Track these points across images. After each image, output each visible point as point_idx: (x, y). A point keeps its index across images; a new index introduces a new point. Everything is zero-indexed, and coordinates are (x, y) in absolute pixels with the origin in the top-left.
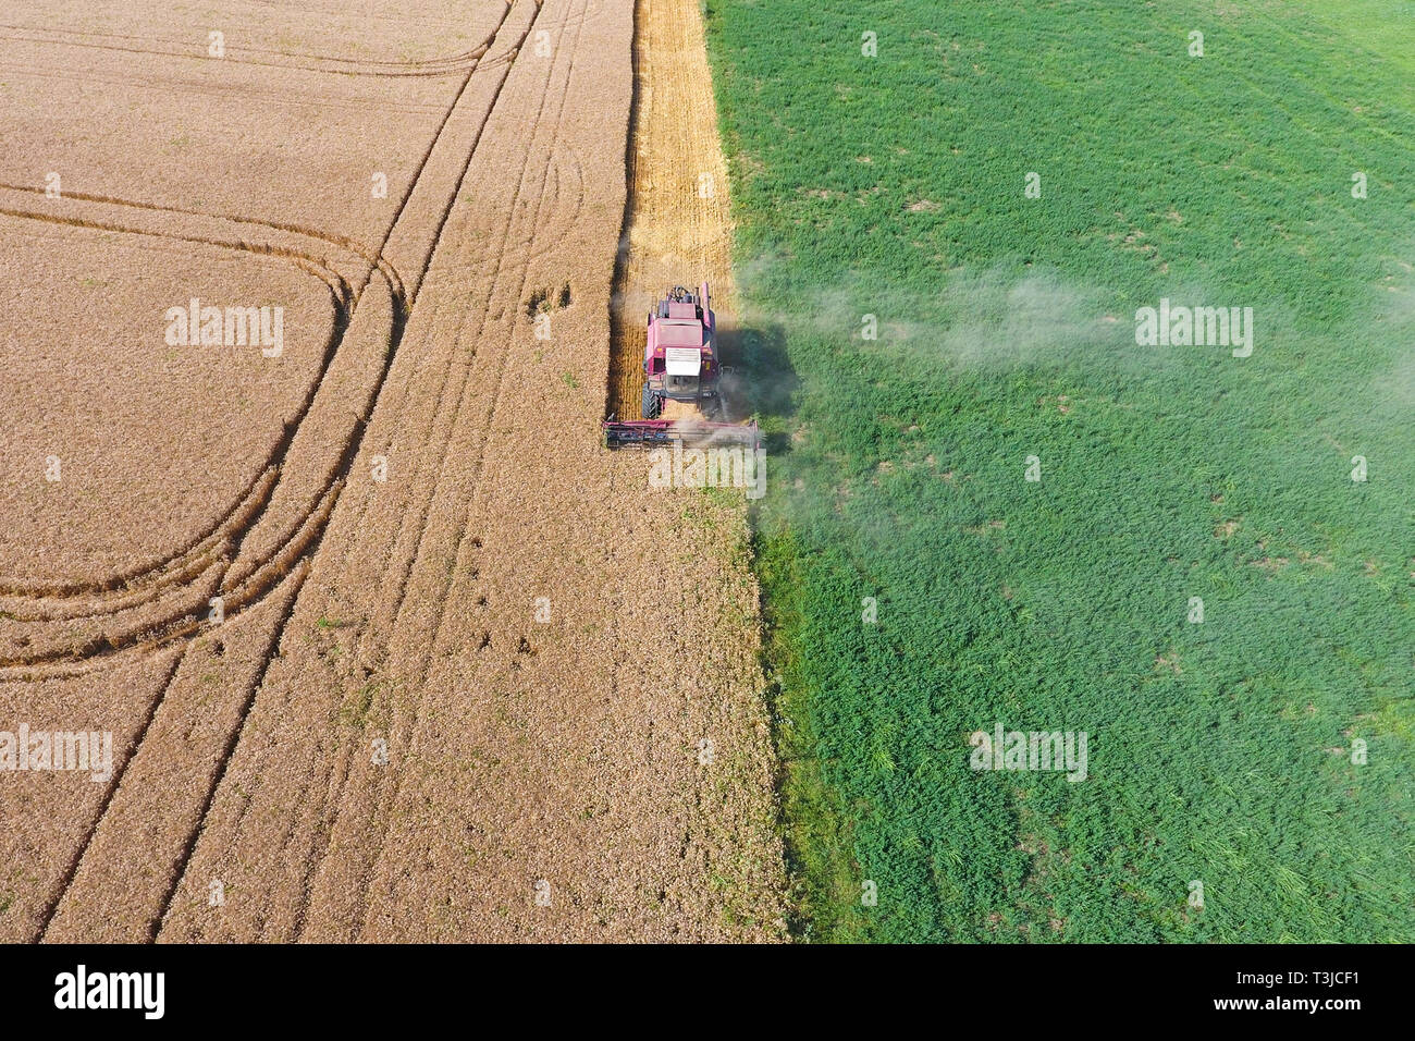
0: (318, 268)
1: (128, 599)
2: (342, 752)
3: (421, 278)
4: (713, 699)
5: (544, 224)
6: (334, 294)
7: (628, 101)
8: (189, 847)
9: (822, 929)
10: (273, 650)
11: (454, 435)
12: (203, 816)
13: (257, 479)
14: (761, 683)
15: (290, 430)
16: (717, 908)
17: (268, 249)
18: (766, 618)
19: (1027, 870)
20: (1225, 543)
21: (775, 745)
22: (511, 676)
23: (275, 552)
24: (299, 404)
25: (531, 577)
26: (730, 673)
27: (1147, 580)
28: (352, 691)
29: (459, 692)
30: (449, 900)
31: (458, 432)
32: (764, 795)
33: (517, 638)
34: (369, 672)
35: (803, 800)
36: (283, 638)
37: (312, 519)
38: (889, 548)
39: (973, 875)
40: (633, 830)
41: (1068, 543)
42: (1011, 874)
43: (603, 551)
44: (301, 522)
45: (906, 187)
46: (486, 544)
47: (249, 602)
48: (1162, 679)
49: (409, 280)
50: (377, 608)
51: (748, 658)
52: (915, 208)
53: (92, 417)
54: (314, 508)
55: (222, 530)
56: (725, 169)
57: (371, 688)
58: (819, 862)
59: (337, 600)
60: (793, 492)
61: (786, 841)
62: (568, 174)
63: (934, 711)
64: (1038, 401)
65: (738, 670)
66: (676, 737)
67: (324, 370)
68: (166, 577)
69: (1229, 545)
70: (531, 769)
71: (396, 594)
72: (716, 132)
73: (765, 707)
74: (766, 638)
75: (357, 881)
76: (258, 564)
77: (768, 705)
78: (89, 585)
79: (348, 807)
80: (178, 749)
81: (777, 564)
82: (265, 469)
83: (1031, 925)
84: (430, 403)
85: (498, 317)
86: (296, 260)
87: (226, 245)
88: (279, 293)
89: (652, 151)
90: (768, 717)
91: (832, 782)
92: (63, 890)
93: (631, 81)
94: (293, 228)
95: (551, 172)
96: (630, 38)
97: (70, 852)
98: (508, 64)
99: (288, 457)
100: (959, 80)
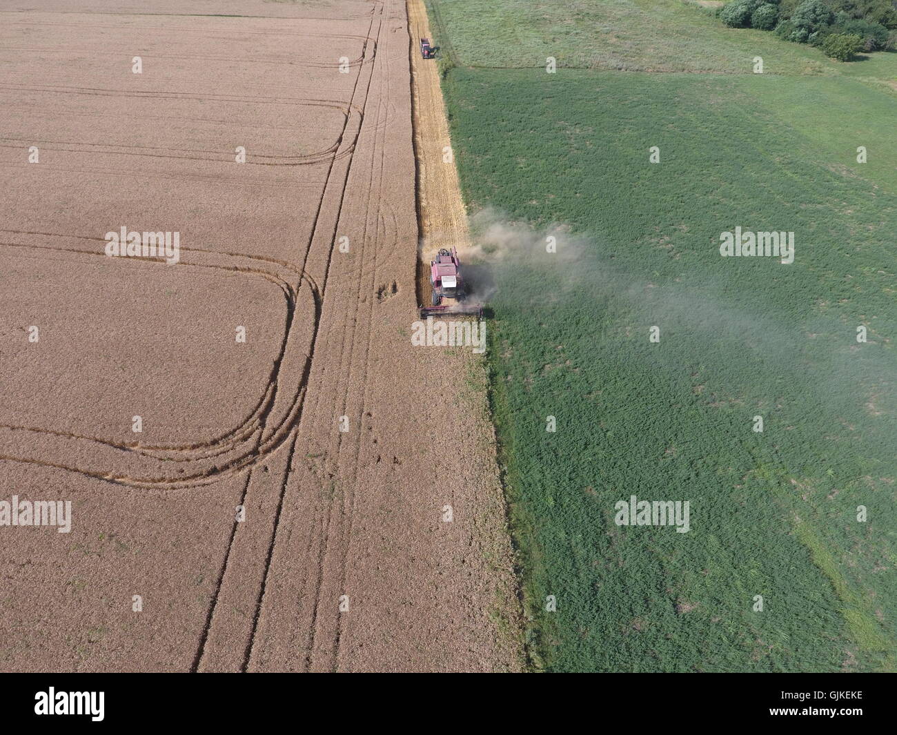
0: (275, 279)
1: (222, 449)
2: (326, 511)
3: (325, 281)
4: (478, 480)
5: (380, 249)
6: (285, 293)
7: (413, 174)
8: (270, 553)
10: (289, 469)
11: (352, 363)
12: (273, 541)
13: (267, 389)
14: (498, 471)
15: (277, 364)
16: (486, 565)
17: (249, 270)
18: (499, 444)
19: (610, 542)
20: (697, 396)
21: (505, 497)
22: (392, 474)
23: (282, 424)
24: (279, 351)
25: (395, 429)
26: (484, 468)
28: (326, 484)
29: (371, 482)
30: (379, 568)
31: (353, 361)
32: (502, 518)
33: (392, 457)
34: (331, 476)
35: (518, 520)
36: (293, 463)
37: (295, 407)
38: (550, 406)
39: (588, 546)
42: (603, 544)
43: (425, 415)
44: (291, 409)
45: (554, 218)
46: (374, 415)
47: (274, 446)
48: (667, 459)
49: (319, 283)
50: (330, 446)
51: (492, 460)
52: (559, 229)
53: (185, 362)
54: (295, 402)
55: (256, 415)
56: (465, 212)
57: (333, 483)
58: (525, 544)
59: (312, 444)
60: (507, 382)
61: (512, 537)
62: (389, 220)
63: (570, 479)
64: (617, 330)
65: (488, 466)
66: (463, 496)
67: (287, 333)
68: (236, 438)
69: (699, 397)
70: (405, 513)
71: (338, 440)
72: (459, 190)
73: (500, 482)
74: (499, 451)
75: (340, 563)
76: (275, 430)
78: (203, 444)
80: (257, 513)
81: (501, 416)
82: (269, 384)
83: (611, 564)
84: (339, 347)
85: (364, 301)
86: (263, 275)
87: (229, 269)
88: (259, 293)
89: (428, 203)
90: (502, 485)
91: (529, 511)
92: (223, 573)
93: (414, 162)
94: (259, 258)
95: (380, 219)
96: (411, 134)
97: (222, 558)
98: (350, 155)
99: (279, 378)
100: (579, 152)
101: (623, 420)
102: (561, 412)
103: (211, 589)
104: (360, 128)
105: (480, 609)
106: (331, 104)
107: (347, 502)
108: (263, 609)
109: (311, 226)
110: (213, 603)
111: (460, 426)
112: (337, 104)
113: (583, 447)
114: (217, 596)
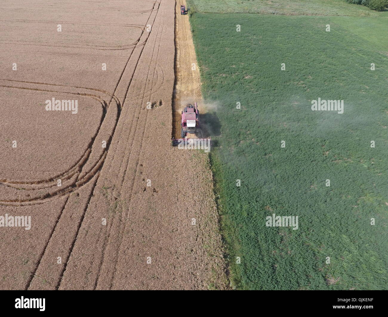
0: (98, 99)
1: (54, 183)
2: (110, 219)
3: (124, 100)
4: (202, 201)
5: (154, 86)
6: (103, 105)
7: (174, 54)
8: (73, 245)
9: (232, 257)
10: (92, 194)
11: (135, 139)
12: (76, 237)
13: (85, 152)
14: (214, 197)
15: (93, 139)
16: (206, 253)
17: (85, 94)
18: (215, 182)
19: (282, 239)
20: (326, 157)
21: (218, 212)
22: (152, 198)
23: (91, 170)
24: (95, 133)
25: (156, 173)
26: (206, 195)
27: (308, 167)
28: (112, 204)
29: (139, 203)
30: (139, 254)
31: (135, 138)
32: (216, 224)
33: (153, 188)
34: (116, 199)
35: (226, 225)
36: (94, 191)
37: (100, 162)
38: (244, 162)
39: (268, 241)
40: (184, 234)
41: (288, 159)
42: (278, 241)
43: (173, 166)
44: (97, 162)
45: (244, 73)
46: (144, 166)
47: (85, 183)
48: (312, 191)
49: (121, 101)
50: (117, 183)
51: (211, 191)
52: (246, 78)
53: (42, 138)
54: (100, 158)
55: (77, 165)
56: (199, 70)
57: (117, 203)
58: (230, 240)
59: (107, 181)
60: (220, 149)
61: (222, 235)
62: (160, 72)
63: (257, 202)
64: (279, 124)
65: (208, 194)
66: (193, 211)
67: (101, 124)
68: (64, 178)
69: (327, 157)
70: (158, 221)
71: (122, 179)
72: (196, 61)
73: (215, 203)
74: (215, 185)
75: (116, 251)
76: (87, 173)
77: (216, 202)
78: (44, 180)
79: (112, 232)
80: (69, 220)
81: (216, 167)
82: (87, 149)
83: (283, 253)
84: (128, 131)
85: (144, 109)
86: (92, 97)
87: (75, 94)
88: (89, 105)
89: (181, 66)
90: (216, 205)
91: (233, 220)
92: (41, 257)
93: (174, 49)
94: (91, 89)
95: (155, 72)
96: (174, 38)
97: (43, 247)
98: (143, 46)
99: (93, 146)
100: (256, 45)
101: (286, 169)
102: (250, 165)
103: (32, 268)
104: (149, 35)
105: (202, 282)
106: (136, 26)
107: (124, 214)
108: (63, 281)
109: (120, 75)
110: (32, 277)
111: (193, 172)
112: (139, 26)
113: (263, 184)
114: (35, 272)
